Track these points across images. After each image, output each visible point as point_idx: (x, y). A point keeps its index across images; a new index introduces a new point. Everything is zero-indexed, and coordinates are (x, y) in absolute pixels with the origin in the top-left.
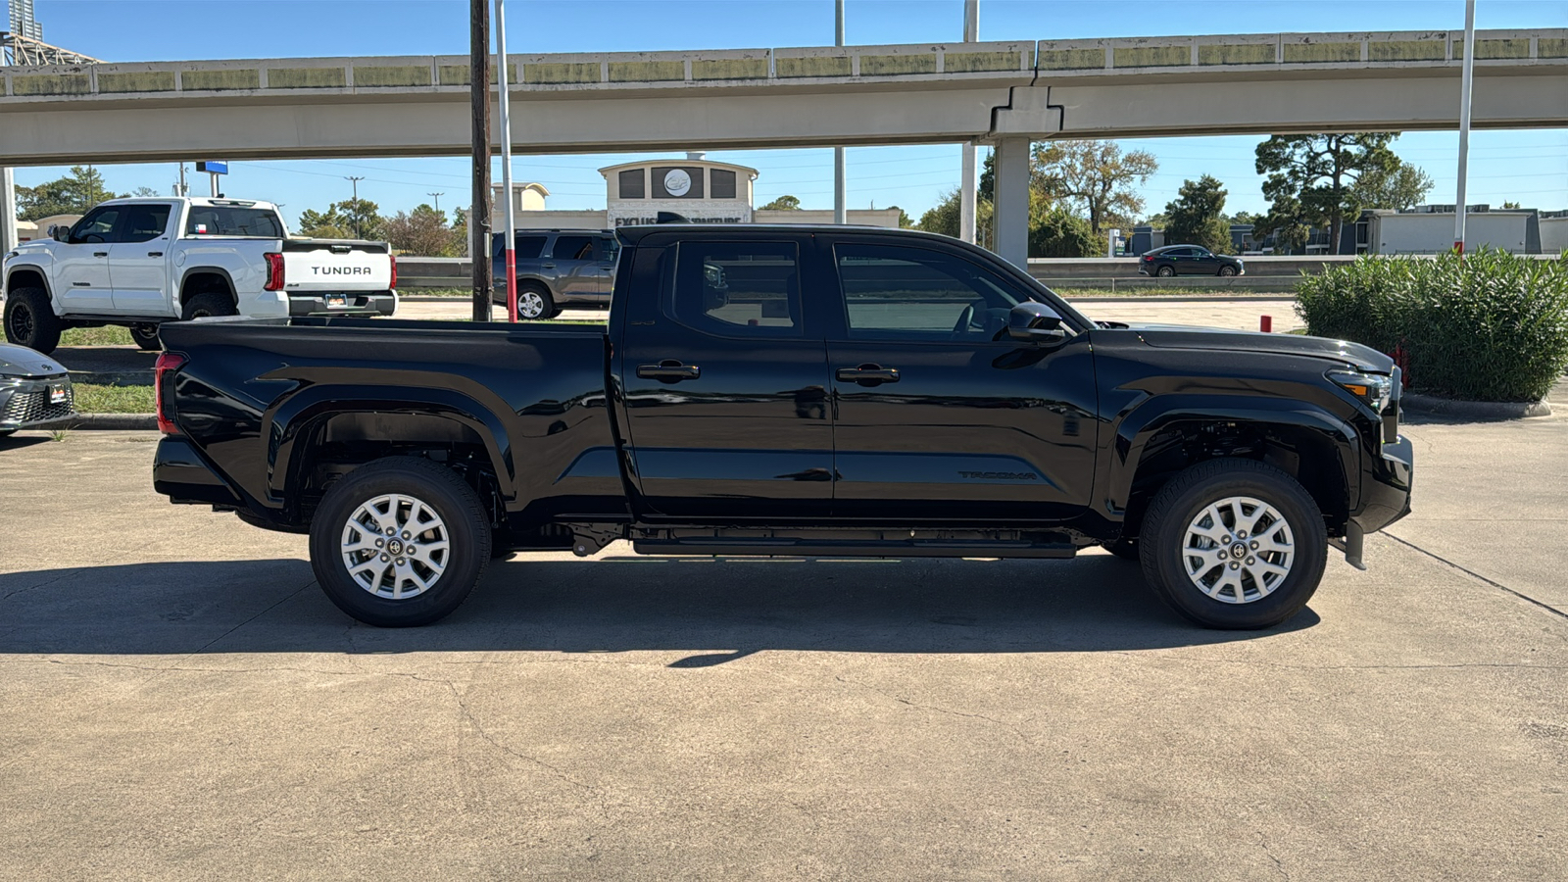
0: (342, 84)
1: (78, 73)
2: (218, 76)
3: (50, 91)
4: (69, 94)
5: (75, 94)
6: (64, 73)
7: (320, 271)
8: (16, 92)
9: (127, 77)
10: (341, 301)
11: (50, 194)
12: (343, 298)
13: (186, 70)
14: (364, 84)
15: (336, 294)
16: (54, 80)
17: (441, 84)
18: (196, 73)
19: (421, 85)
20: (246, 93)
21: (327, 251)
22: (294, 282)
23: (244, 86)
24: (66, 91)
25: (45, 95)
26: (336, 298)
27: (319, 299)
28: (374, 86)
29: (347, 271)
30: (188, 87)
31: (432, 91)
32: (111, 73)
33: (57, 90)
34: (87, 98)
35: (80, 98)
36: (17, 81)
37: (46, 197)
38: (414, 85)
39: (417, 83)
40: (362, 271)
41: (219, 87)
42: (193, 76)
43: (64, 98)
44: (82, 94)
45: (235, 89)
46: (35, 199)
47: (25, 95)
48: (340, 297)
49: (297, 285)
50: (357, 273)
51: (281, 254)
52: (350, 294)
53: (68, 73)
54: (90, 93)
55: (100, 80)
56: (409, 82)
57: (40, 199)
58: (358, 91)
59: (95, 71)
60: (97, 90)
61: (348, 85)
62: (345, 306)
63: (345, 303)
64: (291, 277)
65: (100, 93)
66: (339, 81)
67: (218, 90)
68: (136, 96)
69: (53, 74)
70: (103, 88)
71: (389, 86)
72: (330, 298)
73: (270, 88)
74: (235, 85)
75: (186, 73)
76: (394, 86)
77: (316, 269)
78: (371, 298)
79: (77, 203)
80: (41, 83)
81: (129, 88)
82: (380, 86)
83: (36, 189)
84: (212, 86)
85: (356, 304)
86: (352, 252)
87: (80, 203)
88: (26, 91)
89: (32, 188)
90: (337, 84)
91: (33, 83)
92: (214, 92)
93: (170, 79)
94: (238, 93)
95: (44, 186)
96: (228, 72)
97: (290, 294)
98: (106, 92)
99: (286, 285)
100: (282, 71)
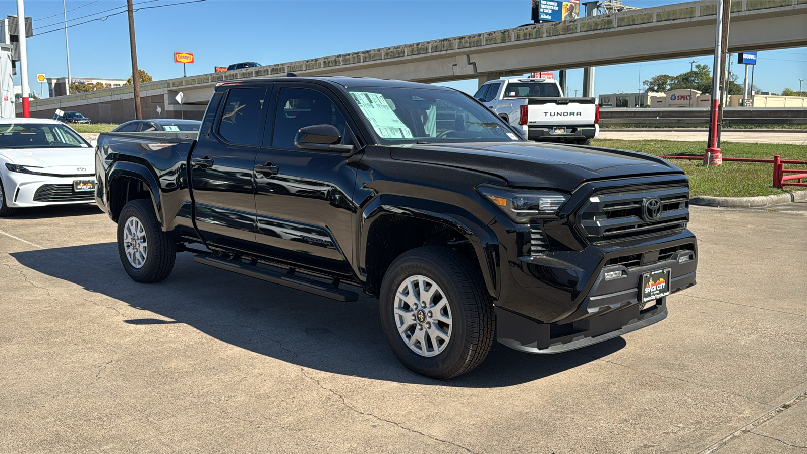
0: (740, 10)
1: (609, 18)
2: (675, 12)
3: (596, 28)
4: (604, 29)
5: (607, 29)
6: (603, 19)
7: (548, 114)
8: (581, 30)
9: (631, 18)
10: (562, 130)
11: (683, 79)
12: (564, 129)
13: (659, 11)
14: (752, 8)
15: (560, 127)
16: (598, 23)
17: (798, 4)
18: (663, 12)
19: (786, 6)
20: (688, 20)
21: (554, 104)
22: (533, 120)
23: (687, 16)
24: (603, 27)
25: (593, 30)
26: (559, 129)
27: (546, 130)
28: (758, 9)
29: (566, 114)
30: (659, 20)
31: (792, 8)
32: (624, 16)
33: (599, 28)
34: (612, 30)
35: (608, 30)
36: (582, 25)
37: (682, 80)
38: (781, 6)
39: (783, 5)
40: (575, 114)
41: (675, 18)
42: (662, 13)
43: (602, 31)
44: (610, 28)
45: (683, 19)
46: (676, 81)
47: (585, 31)
48: (562, 128)
49: (535, 122)
50: (572, 115)
51: (527, 106)
52: (568, 126)
53: (605, 18)
54: (613, 27)
55: (618, 21)
56: (779, 4)
57: (678, 82)
58: (748, 13)
59: (617, 16)
60: (616, 26)
61: (743, 10)
62: (565, 133)
63: (565, 132)
64: (531, 118)
65: (618, 27)
66: (738, 7)
67: (674, 20)
68: (634, 27)
69: (598, 20)
70: (620, 24)
71: (767, 8)
72: (555, 129)
73: (700, 16)
74: (683, 16)
75: (659, 12)
76: (770, 8)
77: (546, 113)
78: (579, 129)
79: (696, 83)
80: (592, 25)
81: (631, 23)
82: (761, 9)
83: (677, 77)
84: (671, 18)
85: (571, 132)
86: (570, 104)
87: (698, 83)
88: (585, 30)
89: (675, 76)
90: (737, 10)
91: (589, 25)
92: (672, 21)
93: (651, 16)
94: (684, 21)
95: (681, 75)
96: (680, 10)
97: (529, 127)
98: (621, 26)
99: (528, 122)
100: (708, 6)
